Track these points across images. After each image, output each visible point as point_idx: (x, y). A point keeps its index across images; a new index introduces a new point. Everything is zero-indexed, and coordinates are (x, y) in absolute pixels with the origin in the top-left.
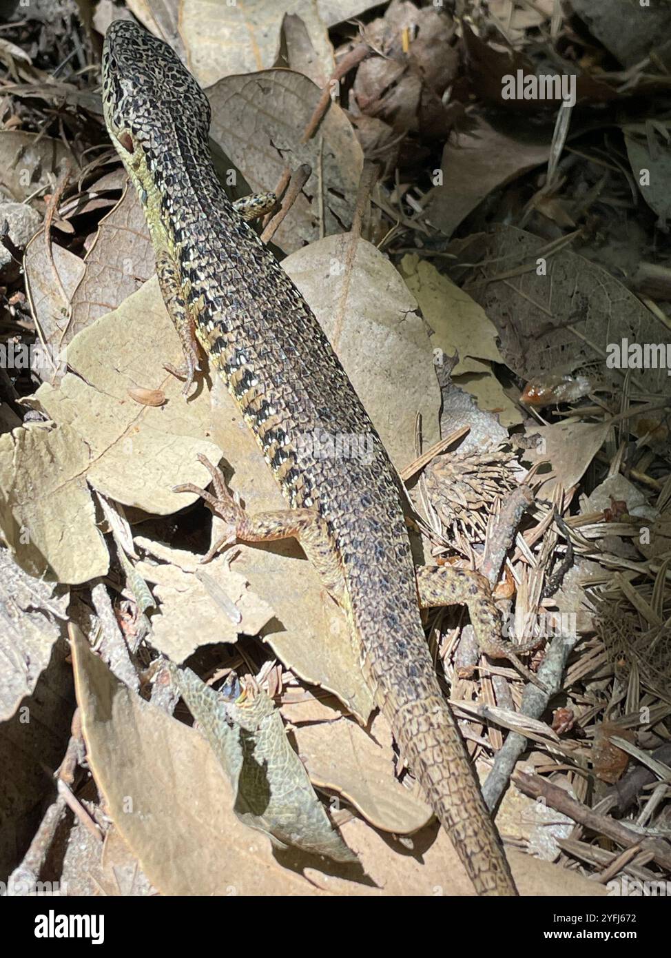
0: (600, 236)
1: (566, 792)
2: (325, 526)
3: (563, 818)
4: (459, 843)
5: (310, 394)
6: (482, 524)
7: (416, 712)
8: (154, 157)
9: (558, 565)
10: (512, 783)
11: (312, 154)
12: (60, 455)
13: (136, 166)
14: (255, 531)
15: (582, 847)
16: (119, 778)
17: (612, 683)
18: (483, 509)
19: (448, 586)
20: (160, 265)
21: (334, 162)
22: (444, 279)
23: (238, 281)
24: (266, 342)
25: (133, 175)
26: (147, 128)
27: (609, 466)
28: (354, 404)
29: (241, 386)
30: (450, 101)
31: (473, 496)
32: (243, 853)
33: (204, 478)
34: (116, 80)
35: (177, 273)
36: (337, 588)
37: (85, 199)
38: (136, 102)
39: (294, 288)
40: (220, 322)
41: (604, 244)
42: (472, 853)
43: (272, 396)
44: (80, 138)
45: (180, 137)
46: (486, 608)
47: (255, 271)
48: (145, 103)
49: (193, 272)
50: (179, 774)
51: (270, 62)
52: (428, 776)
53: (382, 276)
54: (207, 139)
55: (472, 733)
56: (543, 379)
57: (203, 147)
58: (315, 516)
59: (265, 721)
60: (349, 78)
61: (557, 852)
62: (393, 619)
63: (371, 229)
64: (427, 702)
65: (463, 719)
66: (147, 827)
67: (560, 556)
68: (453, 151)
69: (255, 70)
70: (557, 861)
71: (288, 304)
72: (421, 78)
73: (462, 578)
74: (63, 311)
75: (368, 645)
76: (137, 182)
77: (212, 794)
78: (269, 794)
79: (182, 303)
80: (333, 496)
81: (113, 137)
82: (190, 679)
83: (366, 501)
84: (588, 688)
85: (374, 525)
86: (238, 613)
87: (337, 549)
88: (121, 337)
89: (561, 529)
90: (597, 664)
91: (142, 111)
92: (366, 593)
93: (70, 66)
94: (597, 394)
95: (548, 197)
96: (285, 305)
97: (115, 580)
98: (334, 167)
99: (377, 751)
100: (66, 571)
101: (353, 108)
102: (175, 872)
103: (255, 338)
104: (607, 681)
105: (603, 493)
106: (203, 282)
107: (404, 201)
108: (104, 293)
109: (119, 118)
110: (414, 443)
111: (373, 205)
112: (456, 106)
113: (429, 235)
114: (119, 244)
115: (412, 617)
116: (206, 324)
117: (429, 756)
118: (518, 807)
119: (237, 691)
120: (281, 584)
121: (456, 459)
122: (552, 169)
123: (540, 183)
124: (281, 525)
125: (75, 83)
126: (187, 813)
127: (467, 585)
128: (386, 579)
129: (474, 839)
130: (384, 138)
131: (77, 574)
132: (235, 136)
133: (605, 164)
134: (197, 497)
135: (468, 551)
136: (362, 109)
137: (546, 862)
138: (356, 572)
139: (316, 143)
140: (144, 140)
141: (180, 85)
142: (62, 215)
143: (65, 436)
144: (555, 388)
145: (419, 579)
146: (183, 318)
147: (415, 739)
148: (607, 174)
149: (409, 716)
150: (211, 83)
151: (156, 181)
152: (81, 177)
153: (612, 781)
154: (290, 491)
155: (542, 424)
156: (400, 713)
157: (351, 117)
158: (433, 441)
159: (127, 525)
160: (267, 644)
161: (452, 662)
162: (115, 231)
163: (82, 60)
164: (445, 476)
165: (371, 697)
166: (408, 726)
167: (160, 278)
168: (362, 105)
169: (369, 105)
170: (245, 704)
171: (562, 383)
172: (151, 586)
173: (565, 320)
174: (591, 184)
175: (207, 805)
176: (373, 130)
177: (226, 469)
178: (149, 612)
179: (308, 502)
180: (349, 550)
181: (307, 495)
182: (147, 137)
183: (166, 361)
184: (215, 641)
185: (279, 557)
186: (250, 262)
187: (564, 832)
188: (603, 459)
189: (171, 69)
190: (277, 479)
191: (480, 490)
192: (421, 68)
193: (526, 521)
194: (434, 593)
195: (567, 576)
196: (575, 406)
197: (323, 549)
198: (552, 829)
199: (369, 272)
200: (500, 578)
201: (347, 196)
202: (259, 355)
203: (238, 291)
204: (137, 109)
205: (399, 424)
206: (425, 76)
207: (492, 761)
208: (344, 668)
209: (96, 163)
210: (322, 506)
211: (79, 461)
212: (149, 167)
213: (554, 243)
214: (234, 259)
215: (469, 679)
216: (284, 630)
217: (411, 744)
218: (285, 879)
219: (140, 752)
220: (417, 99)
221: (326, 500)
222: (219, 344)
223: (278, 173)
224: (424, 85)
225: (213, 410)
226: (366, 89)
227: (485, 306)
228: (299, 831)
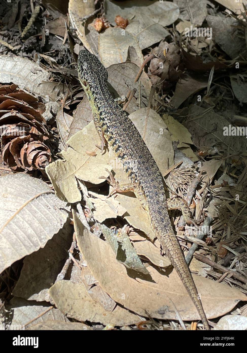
0: (223, 108)
1: (209, 259)
2: (141, 188)
3: (208, 266)
4: (178, 271)
5: (136, 151)
6: (186, 188)
7: (166, 237)
8: (92, 87)
9: (208, 199)
10: (194, 257)
11: (137, 86)
12: (67, 168)
13: (87, 90)
14: (121, 189)
15: (213, 273)
16: (86, 250)
17: (223, 232)
18: (186, 184)
19: (175, 203)
20: (94, 117)
21: (144, 88)
22: (176, 121)
23: (116, 121)
24: (124, 137)
25: (86, 92)
26: (91, 79)
27: (223, 172)
28: (149, 154)
29: (117, 150)
30: (178, 70)
31: (183, 180)
32: (119, 273)
33: (107, 175)
34: (82, 67)
35: (99, 119)
36: (144, 205)
37: (72, 100)
38: (87, 72)
39: (132, 122)
40: (111, 132)
41: (224, 111)
42: (182, 273)
43: (126, 152)
44: (71, 83)
45: (99, 81)
46: (186, 209)
47: (121, 118)
48: (89, 72)
49: (103, 118)
50: (102, 252)
51: (125, 60)
52: (170, 254)
53: (157, 119)
54: (107, 82)
55: (183, 244)
56: (204, 148)
57: (106, 84)
58: (138, 185)
59: (125, 239)
60: (148, 64)
61: (206, 275)
62: (160, 212)
63: (155, 107)
64: (169, 234)
65: (180, 240)
66: (93, 264)
67: (208, 197)
68: (179, 85)
69: (121, 62)
70: (206, 277)
71: (130, 127)
72: (169, 63)
73: (179, 201)
74: (67, 131)
75: (153, 219)
76: (87, 94)
77: (110, 258)
78: (126, 258)
79: (100, 127)
80: (143, 179)
81: (81, 82)
82: (104, 227)
83: (152, 180)
84: (216, 233)
85: (155, 187)
86: (117, 211)
87: (144, 194)
88: (84, 137)
89: (209, 189)
90: (219, 226)
91: (89, 74)
92: (152, 205)
93: (67, 63)
94: (220, 152)
95: (207, 97)
96: (129, 127)
97: (83, 203)
98: (144, 90)
99: (156, 248)
100: (70, 199)
101: (149, 73)
102: (101, 276)
103: (121, 136)
104: (222, 231)
105: (221, 179)
106: (106, 121)
107: (165, 99)
108: (79, 125)
109: (82, 77)
110: (167, 166)
111: (155, 100)
112: (179, 71)
113: (171, 108)
114: (83, 112)
115: (165, 211)
116: (107, 133)
117: (170, 248)
118: (195, 263)
119: (117, 232)
120: (129, 204)
121: (179, 170)
122: (208, 88)
123: (205, 93)
124: (129, 187)
125: (69, 68)
126: (104, 262)
127: (181, 203)
128: (158, 201)
129: (182, 269)
130: (159, 81)
131: (73, 200)
132: (115, 81)
133: (225, 87)
134: (105, 180)
135: (182, 196)
136: (152, 73)
137: (203, 277)
138: (150, 200)
139: (138, 83)
140: (89, 82)
141: (99, 67)
142: (66, 105)
143: (69, 164)
144: (208, 150)
145: (167, 202)
146: (101, 131)
147: (166, 244)
148: (225, 90)
149: (164, 238)
150: (108, 67)
151: (93, 94)
152: (71, 94)
153: (223, 257)
154: (131, 179)
155: (204, 161)
156: (162, 237)
157: (148, 75)
158: (172, 166)
159: (86, 188)
160: (125, 219)
161: (178, 226)
162: (81, 108)
163: (70, 61)
164: (175, 175)
165: (154, 234)
166: (164, 240)
167: (94, 121)
168: (152, 72)
169: (154, 72)
170: (119, 236)
171: (210, 149)
172: (93, 204)
173: (210, 131)
174: (221, 94)
175: (109, 261)
176: (156, 79)
177: (113, 173)
178: (93, 210)
179: (136, 181)
180: (148, 194)
181: (136, 179)
182: (90, 82)
183: (96, 144)
184: (111, 217)
185: (128, 197)
186: (119, 115)
187: (209, 269)
188: (221, 170)
189: (97, 63)
190: (128, 176)
191: (185, 178)
192: (169, 61)
193: (198, 187)
194: (172, 206)
195: (211, 202)
196: (214, 156)
197: (140, 194)
198: (205, 268)
199: (153, 118)
200: (191, 203)
201: (147, 98)
202: (122, 141)
203: (116, 123)
204: (87, 74)
205: (162, 161)
206: (170, 63)
207: (188, 252)
208: (147, 226)
209: (75, 90)
210: (140, 182)
211: (73, 171)
212: (91, 90)
213: (207, 109)
214: (115, 115)
215: (182, 230)
216: (130, 216)
217: (165, 245)
218: (130, 280)
219: (91, 245)
220: (168, 70)
221: (141, 180)
222: (111, 138)
223: (127, 91)
224: (170, 66)
225: (109, 157)
226: (153, 67)
227: (188, 128)
228: (134, 265)
